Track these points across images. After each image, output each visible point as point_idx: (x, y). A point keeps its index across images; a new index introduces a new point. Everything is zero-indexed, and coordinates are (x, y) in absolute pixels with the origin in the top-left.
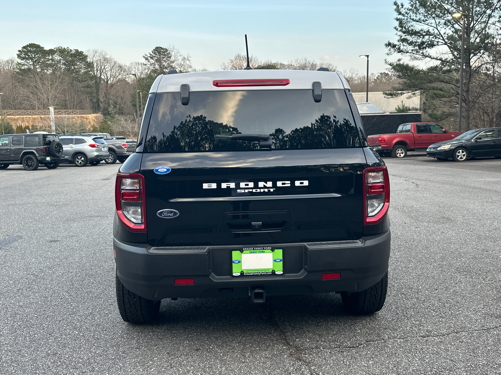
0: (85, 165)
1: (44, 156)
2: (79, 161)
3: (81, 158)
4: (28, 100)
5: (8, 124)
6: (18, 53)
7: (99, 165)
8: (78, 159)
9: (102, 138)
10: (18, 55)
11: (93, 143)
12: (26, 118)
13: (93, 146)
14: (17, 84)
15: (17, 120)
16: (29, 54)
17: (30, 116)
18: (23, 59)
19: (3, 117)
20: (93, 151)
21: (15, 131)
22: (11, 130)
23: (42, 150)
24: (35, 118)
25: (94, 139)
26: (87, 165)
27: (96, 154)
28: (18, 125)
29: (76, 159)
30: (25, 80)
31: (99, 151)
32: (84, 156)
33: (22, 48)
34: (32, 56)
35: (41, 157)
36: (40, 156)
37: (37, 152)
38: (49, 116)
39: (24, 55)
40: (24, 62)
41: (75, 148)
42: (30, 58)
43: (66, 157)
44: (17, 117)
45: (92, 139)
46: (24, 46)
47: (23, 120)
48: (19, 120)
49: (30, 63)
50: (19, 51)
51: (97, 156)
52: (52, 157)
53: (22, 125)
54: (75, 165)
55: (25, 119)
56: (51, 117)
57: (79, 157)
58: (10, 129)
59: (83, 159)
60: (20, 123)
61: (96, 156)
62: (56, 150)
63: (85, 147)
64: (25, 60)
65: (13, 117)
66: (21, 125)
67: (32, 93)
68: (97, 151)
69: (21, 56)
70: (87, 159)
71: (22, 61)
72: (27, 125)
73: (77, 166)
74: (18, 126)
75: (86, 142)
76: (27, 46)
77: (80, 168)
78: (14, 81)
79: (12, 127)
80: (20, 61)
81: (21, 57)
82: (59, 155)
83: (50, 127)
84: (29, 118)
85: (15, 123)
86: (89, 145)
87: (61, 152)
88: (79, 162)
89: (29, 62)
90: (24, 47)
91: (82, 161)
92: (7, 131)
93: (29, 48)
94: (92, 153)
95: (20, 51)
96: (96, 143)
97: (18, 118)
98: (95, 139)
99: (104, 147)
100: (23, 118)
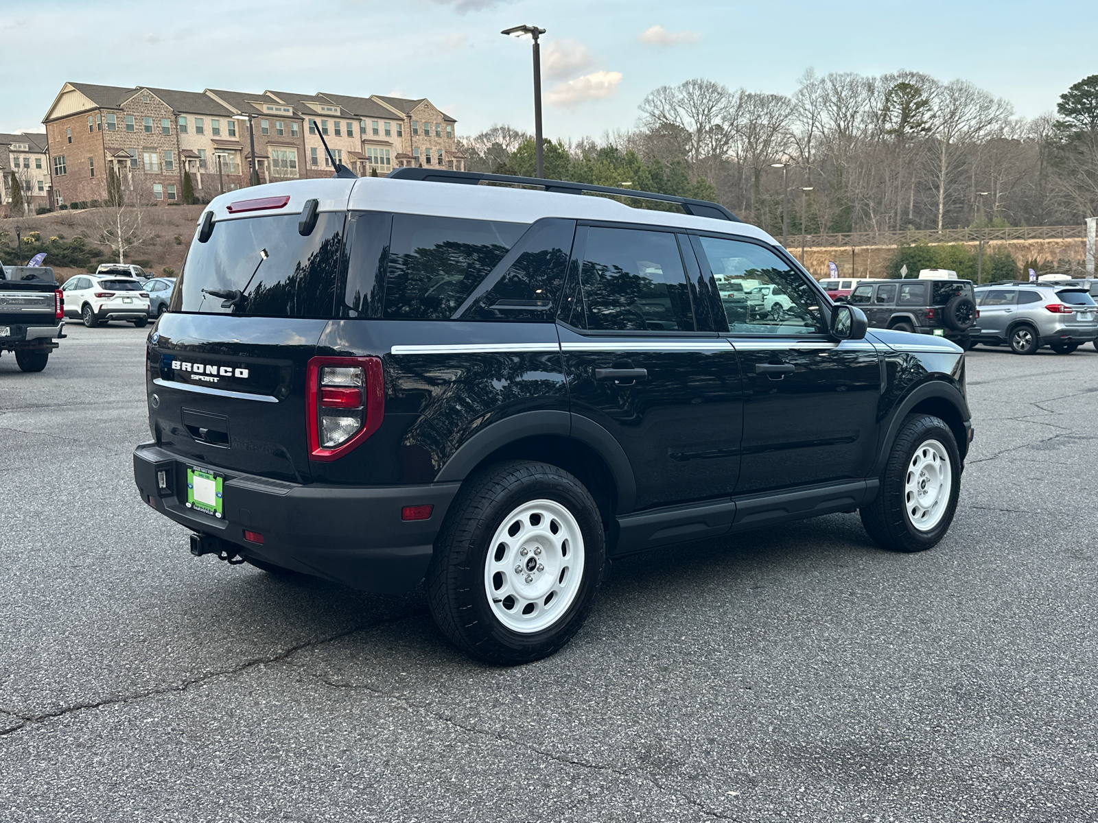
0: (1032, 352)
1: (929, 326)
2: (1020, 342)
3: (1026, 335)
4: (1067, 204)
5: (1008, 256)
6: (1061, 101)
7: (1073, 353)
8: (1019, 337)
9: (1085, 291)
10: (1059, 105)
11: (1057, 301)
12: (1049, 243)
13: (1053, 309)
14: (1050, 170)
15: (1029, 248)
16: (1084, 100)
17: (1059, 240)
18: (1069, 112)
19: (982, 242)
20: (1053, 321)
21: (1022, 272)
22: (1011, 270)
23: (926, 314)
24: (1070, 243)
25: (1059, 294)
26: (1039, 351)
27: (1059, 327)
28: (1030, 259)
29: (1014, 336)
30: (1068, 159)
31: (1068, 322)
32: (1031, 331)
33: (1071, 88)
34: (1091, 104)
35: (922, 328)
36: (922, 326)
37: (917, 317)
38: (1085, 239)
39: (1072, 104)
40: (1071, 120)
41: (1015, 312)
42: (1087, 108)
43: (983, 331)
44: (1031, 241)
45: (1056, 293)
46: (1076, 83)
47: (1042, 249)
48: (1032, 248)
49: (1085, 121)
50: (1063, 96)
51: (1062, 332)
52: (947, 329)
53: (1038, 260)
54: (1010, 349)
55: (1046, 245)
56: (1088, 243)
57: (1021, 333)
58: (1011, 268)
59: (1028, 337)
60: (1033, 255)
61: (1058, 331)
62: (957, 316)
63: (1036, 311)
64: (1074, 115)
65: (1021, 241)
66: (1036, 260)
67: (1080, 188)
68: (1062, 321)
69: (1067, 106)
70: (1037, 339)
71: (1068, 119)
72: (1050, 258)
73: (1014, 352)
74: (1027, 262)
75: (1041, 299)
76: (1084, 82)
77: (1022, 356)
78: (1045, 163)
79: (1015, 263)
80: (1061, 118)
81: (1067, 110)
82: (964, 326)
83: (1083, 264)
84: (1057, 243)
85: (1023, 256)
86: (1046, 308)
87: (970, 319)
88: (1021, 344)
89: (1082, 118)
90: (1076, 87)
91: (1027, 341)
92: (1004, 272)
93: (1086, 87)
94: (1050, 326)
95: (1066, 95)
96: (1063, 303)
97: (1031, 245)
98: (1064, 294)
99: (1083, 312)
100: (1042, 244)
